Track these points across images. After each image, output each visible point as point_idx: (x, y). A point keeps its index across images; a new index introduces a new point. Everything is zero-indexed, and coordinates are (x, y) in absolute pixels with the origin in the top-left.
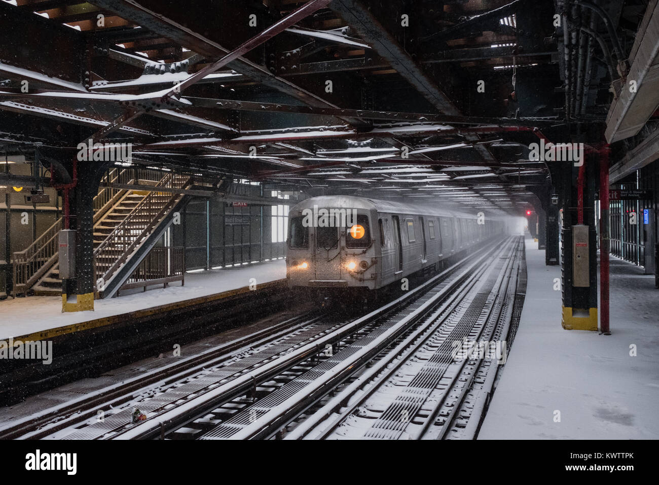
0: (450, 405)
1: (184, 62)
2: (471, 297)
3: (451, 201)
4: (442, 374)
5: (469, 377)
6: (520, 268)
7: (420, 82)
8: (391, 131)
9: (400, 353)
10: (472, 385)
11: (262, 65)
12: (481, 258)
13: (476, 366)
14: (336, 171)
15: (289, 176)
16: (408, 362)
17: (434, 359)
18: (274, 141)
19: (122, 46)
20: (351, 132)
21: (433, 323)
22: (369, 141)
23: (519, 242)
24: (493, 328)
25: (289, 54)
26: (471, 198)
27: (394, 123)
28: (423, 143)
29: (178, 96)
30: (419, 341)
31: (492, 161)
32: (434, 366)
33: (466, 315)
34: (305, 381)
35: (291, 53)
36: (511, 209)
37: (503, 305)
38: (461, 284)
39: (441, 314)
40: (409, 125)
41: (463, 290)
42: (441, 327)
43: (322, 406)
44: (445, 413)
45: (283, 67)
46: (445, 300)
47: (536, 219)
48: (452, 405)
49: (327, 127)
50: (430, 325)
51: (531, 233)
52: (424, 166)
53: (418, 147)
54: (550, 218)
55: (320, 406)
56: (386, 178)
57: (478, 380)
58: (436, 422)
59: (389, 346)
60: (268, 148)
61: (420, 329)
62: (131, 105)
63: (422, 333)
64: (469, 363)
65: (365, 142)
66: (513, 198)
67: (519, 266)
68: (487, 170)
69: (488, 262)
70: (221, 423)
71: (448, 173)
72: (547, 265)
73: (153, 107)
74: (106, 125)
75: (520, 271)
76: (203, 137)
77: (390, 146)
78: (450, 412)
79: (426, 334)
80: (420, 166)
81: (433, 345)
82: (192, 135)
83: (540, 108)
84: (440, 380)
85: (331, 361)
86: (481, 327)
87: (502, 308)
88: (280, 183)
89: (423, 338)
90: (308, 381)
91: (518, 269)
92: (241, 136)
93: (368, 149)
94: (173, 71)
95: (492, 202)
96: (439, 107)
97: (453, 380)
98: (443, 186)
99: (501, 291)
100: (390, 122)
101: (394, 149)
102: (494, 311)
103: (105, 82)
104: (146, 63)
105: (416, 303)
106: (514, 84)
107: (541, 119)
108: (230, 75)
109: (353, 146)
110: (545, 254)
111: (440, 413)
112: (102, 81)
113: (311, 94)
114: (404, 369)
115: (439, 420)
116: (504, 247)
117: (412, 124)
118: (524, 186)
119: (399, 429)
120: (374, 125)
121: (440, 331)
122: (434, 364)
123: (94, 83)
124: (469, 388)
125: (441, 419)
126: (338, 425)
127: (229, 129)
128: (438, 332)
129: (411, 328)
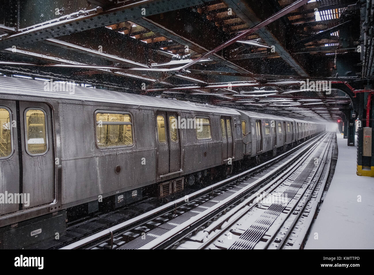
0: (300, 206)
1: (188, 55)
2: (310, 159)
3: (301, 115)
4: (296, 192)
5: (309, 195)
6: (334, 147)
7: (292, 62)
8: (276, 83)
9: (276, 182)
10: (311, 198)
11: (221, 56)
12: (314, 142)
13: (313, 190)
14: (248, 100)
15: (227, 103)
16: (280, 186)
17: (292, 186)
18: (222, 88)
19: (162, 49)
20: (257, 84)
21: (291, 170)
22: (264, 87)
23: (333, 135)
24: (320, 174)
25: (233, 51)
26: (310, 114)
27: (277, 80)
28: (289, 88)
29: (186, 69)
30: (285, 177)
31: (322, 96)
32: (292, 189)
33: (307, 167)
34: (234, 191)
35: (234, 50)
36: (330, 119)
37: (325, 164)
38: (304, 153)
39: (295, 166)
40: (284, 81)
41: (306, 156)
42: (295, 172)
43: (241, 202)
44: (298, 210)
45: (230, 57)
46: (297, 160)
47: (343, 124)
48: (301, 206)
49: (246, 82)
50: (290, 171)
51: (340, 130)
52: (289, 99)
53: (287, 90)
54: (350, 124)
55: (240, 202)
56: (270, 104)
57: (313, 196)
58: (294, 213)
59: (271, 179)
60: (220, 90)
61: (285, 172)
62: (166, 73)
63: (286, 174)
64: (309, 188)
65: (262, 88)
66: (331, 114)
67: (333, 146)
68: (319, 101)
69: (318, 143)
70: (198, 206)
71: (300, 102)
72: (348, 146)
73: (175, 74)
74: (155, 81)
75: (334, 148)
76: (193, 86)
77: (274, 90)
78: (300, 209)
79: (288, 175)
80: (287, 99)
81: (291, 179)
82: (188, 85)
83: (348, 72)
84: (295, 195)
85: (245, 184)
86: (315, 173)
87: (325, 165)
88: (223, 105)
89: (286, 176)
90: (235, 191)
91: (333, 147)
92: (209, 86)
93: (264, 91)
94: (184, 59)
95: (321, 116)
96: (299, 72)
97: (301, 195)
98: (297, 108)
99: (324, 157)
100: (275, 79)
101: (276, 91)
102: (321, 166)
103: (156, 64)
104: (173, 56)
105: (283, 160)
106: (335, 62)
107: (348, 78)
108: (208, 60)
109: (257, 90)
110: (347, 141)
111: (295, 209)
112: (155, 64)
113: (241, 68)
114: (278, 189)
115: (295, 212)
116: (326, 137)
117: (285, 80)
118: (338, 108)
119: (277, 215)
120: (268, 80)
121: (295, 173)
122: (292, 188)
123: (152, 64)
124: (309, 200)
125: (296, 212)
126: (249, 211)
127: (204, 82)
128: (294, 174)
129: (281, 171)
